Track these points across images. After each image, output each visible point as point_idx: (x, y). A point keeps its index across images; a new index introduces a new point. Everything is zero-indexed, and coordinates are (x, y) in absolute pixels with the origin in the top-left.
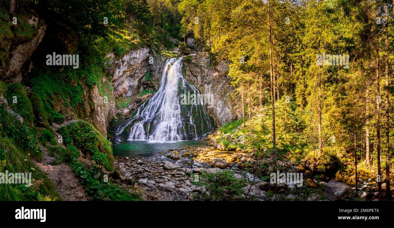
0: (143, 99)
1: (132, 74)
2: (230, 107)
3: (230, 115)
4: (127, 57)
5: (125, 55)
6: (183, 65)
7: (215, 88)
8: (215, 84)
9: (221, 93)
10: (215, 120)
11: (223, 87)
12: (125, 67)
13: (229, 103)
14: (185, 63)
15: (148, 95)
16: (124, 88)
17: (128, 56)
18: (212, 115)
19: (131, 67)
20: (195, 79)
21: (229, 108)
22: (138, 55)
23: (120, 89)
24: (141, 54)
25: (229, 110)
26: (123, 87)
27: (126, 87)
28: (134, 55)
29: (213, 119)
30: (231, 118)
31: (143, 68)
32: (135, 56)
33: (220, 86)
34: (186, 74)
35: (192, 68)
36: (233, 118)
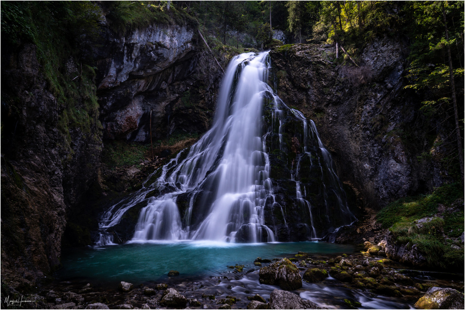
0: (175, 149)
1: (153, 89)
2: (400, 158)
3: (403, 179)
4: (140, 36)
5: (137, 32)
6: (272, 65)
7: (356, 114)
8: (353, 103)
9: (372, 125)
10: (357, 193)
11: (375, 109)
12: (135, 62)
13: (398, 147)
14: (276, 61)
15: (187, 141)
16: (129, 119)
17: (142, 36)
18: (349, 183)
19: (149, 68)
20: (301, 96)
21: (398, 161)
22: (168, 39)
23: (118, 119)
24: (174, 39)
25: (398, 167)
26: (129, 115)
27: (134, 116)
28: (158, 38)
29: (354, 192)
30: (405, 187)
31: (178, 83)
32: (161, 40)
33: (368, 108)
34: (280, 85)
35: (295, 70)
36: (411, 186)
